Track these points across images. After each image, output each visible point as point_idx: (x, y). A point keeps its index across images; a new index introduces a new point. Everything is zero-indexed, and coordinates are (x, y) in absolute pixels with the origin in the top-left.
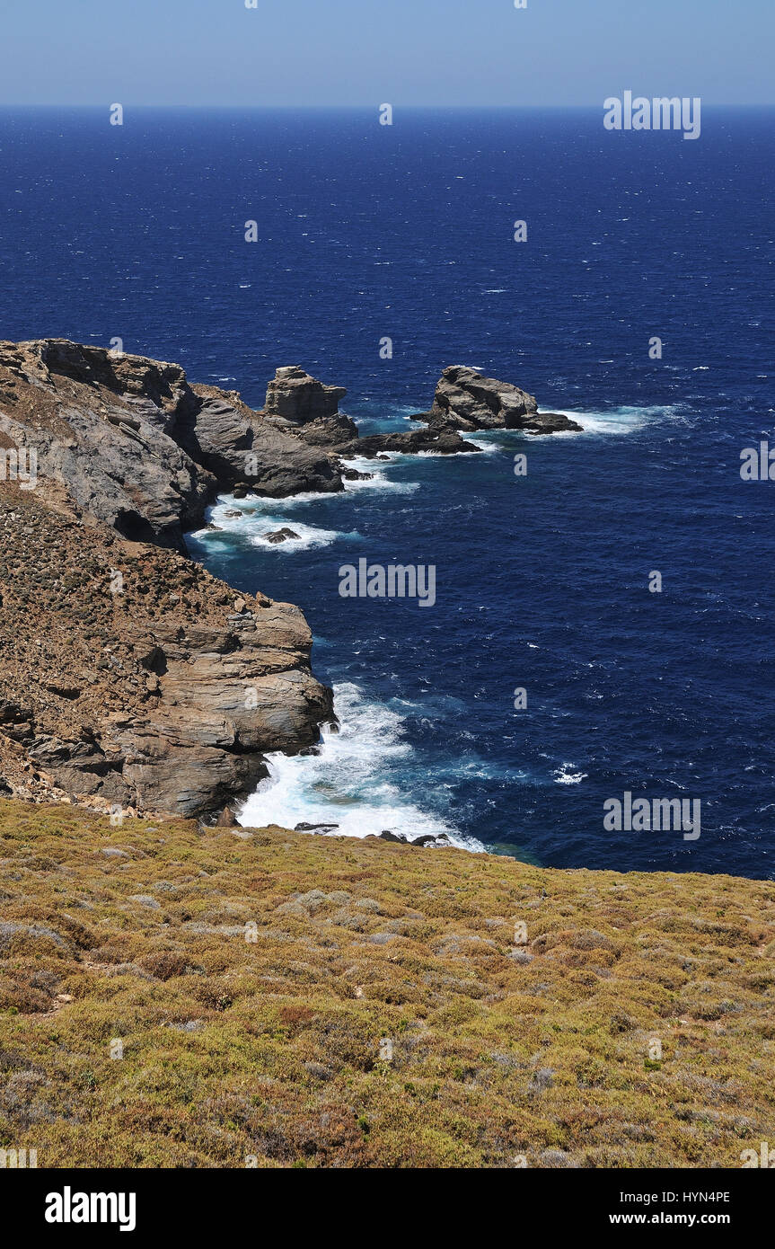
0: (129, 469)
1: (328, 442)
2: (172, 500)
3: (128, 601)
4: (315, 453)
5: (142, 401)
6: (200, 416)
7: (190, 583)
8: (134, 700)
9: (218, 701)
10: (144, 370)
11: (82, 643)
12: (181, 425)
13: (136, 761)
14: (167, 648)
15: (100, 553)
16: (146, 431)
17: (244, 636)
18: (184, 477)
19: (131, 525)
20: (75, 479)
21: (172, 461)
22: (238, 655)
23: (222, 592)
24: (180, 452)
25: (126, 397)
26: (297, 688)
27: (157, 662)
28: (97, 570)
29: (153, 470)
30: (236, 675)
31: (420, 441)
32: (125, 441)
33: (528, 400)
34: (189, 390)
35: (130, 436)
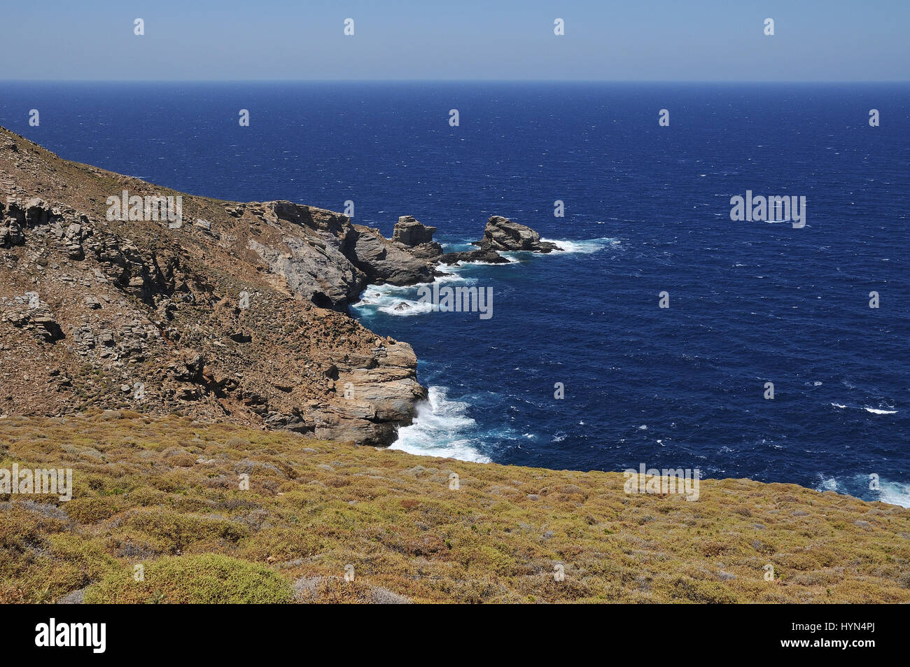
0: (320, 270)
1: (427, 256)
2: (342, 287)
3: (318, 340)
4: (420, 262)
5: (327, 234)
6: (358, 242)
7: (351, 331)
8: (321, 393)
9: (366, 394)
10: (328, 217)
11: (293, 363)
12: (348, 247)
13: (322, 426)
14: (339, 365)
15: (304, 316)
16: (329, 250)
17: (381, 360)
18: (349, 275)
19: (320, 300)
20: (291, 275)
21: (343, 266)
22: (377, 370)
23: (369, 336)
24: (347, 261)
25: (319, 232)
26: (409, 388)
27: (333, 373)
28: (302, 323)
29: (332, 270)
30: (376, 381)
31: (477, 256)
32: (318, 255)
33: (535, 234)
34: (352, 228)
35: (320, 252)
